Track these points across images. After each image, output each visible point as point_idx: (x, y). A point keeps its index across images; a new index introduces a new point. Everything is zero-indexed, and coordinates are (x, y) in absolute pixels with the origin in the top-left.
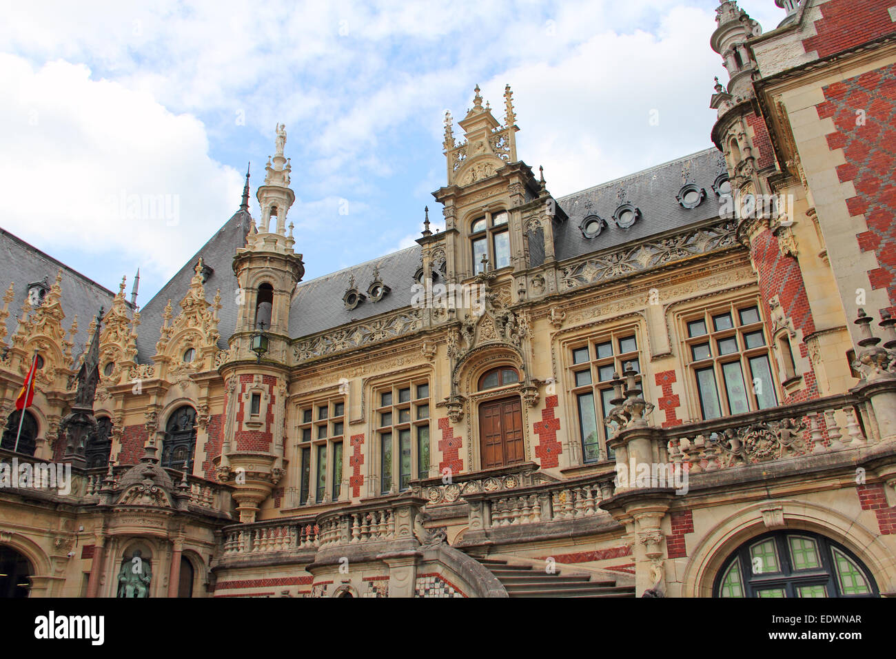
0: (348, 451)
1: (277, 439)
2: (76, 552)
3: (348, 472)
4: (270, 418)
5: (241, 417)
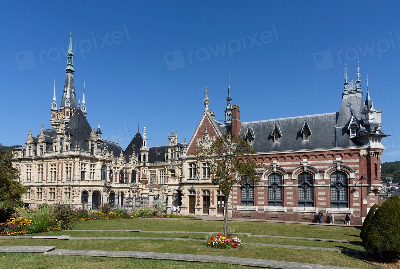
0: (156, 178)
1: (147, 176)
2: (127, 192)
3: (156, 181)
4: (146, 173)
5: (142, 173)
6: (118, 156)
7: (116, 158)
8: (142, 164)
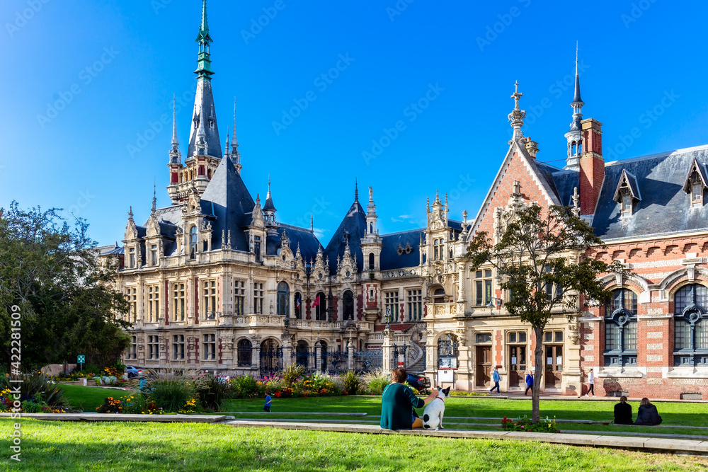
0: (400, 308)
1: (379, 303)
2: (335, 340)
3: (400, 314)
4: (376, 297)
5: (367, 297)
6: (312, 260)
7: (309, 263)
8: (366, 276)
